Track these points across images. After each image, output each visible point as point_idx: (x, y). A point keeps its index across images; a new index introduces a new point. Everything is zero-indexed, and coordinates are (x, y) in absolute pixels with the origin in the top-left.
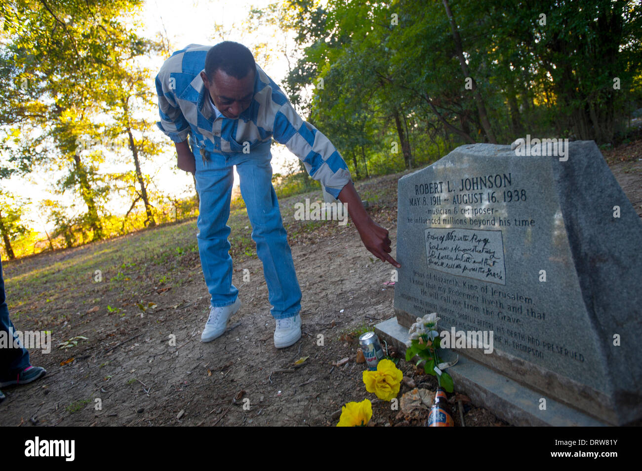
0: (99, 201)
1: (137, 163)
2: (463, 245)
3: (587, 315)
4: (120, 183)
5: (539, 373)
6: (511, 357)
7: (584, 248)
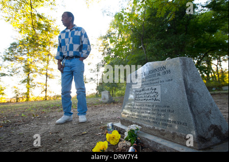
0: (31, 89)
1: (47, 80)
2: (147, 92)
3: (189, 108)
4: (39, 85)
5: (170, 133)
6: (160, 129)
7: (189, 86)
